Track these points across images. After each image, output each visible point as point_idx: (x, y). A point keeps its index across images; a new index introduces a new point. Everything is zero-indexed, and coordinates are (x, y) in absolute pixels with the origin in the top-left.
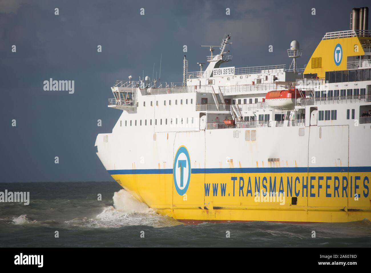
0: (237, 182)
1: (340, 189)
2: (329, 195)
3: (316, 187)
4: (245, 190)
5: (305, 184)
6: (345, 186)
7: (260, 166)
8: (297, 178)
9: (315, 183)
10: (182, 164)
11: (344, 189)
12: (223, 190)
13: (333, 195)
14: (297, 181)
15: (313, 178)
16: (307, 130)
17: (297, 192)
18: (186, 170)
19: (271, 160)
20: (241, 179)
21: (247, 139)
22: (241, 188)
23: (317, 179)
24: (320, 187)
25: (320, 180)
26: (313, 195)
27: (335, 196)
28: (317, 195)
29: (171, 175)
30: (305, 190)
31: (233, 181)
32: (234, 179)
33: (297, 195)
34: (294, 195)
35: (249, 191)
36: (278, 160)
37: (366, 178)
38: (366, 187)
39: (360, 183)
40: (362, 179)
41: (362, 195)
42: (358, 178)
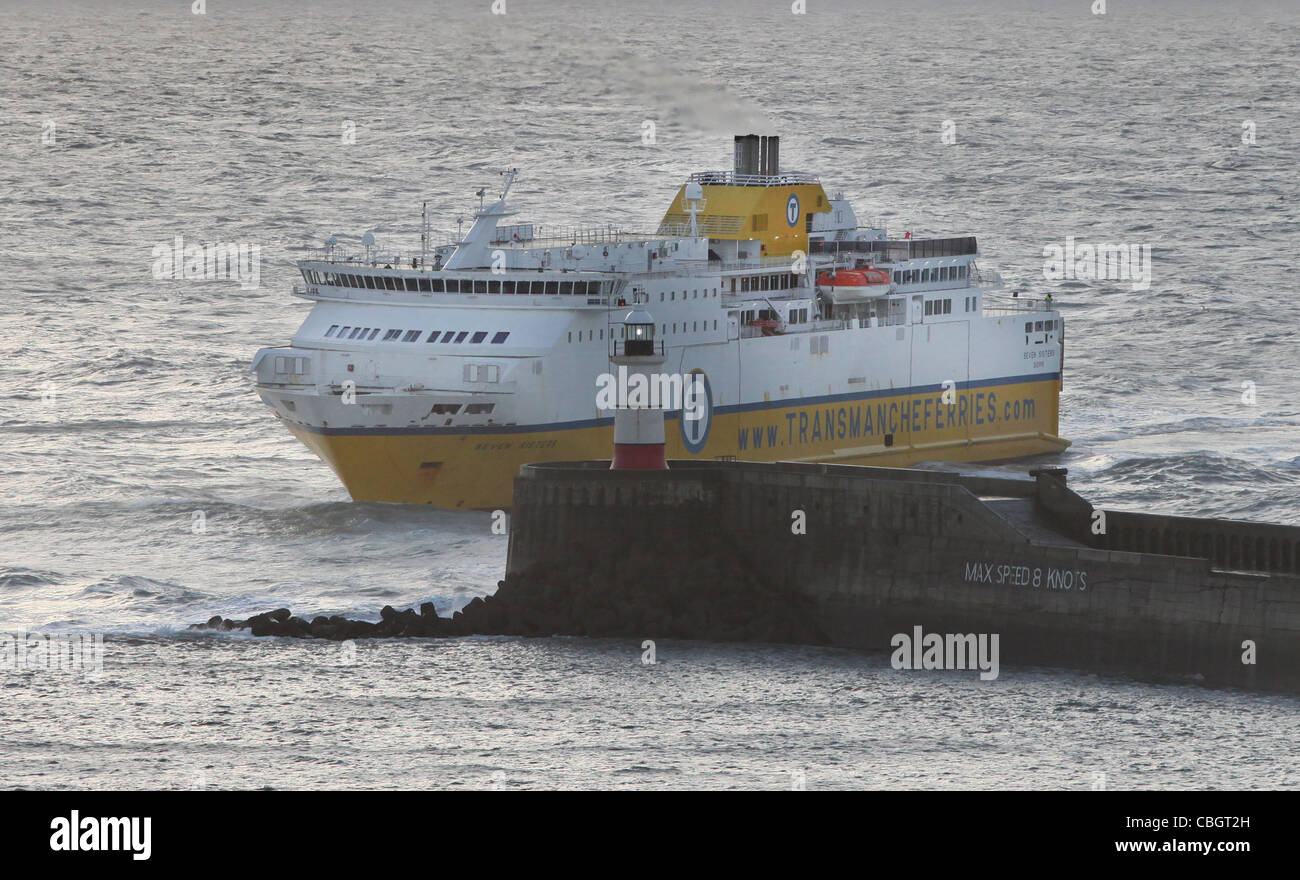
0: (796, 422)
1: (956, 415)
2: (940, 426)
3: (922, 415)
4: (809, 433)
5: (905, 412)
6: (963, 409)
7: (836, 391)
8: (894, 405)
9: (920, 409)
11: (962, 413)
12: (772, 437)
13: (946, 425)
14: (894, 409)
15: (917, 403)
16: (908, 330)
17: (893, 426)
19: (851, 381)
20: (803, 415)
21: (813, 351)
22: (803, 430)
23: (923, 402)
24: (927, 414)
25: (927, 405)
26: (917, 428)
27: (948, 426)
28: (922, 428)
29: (673, 422)
30: (905, 421)
31: (788, 420)
32: (791, 416)
33: (893, 430)
34: (888, 432)
35: (817, 434)
36: (863, 380)
37: (992, 395)
38: (992, 407)
39: (983, 403)
40: (987, 396)
41: (986, 420)
42: (981, 396)
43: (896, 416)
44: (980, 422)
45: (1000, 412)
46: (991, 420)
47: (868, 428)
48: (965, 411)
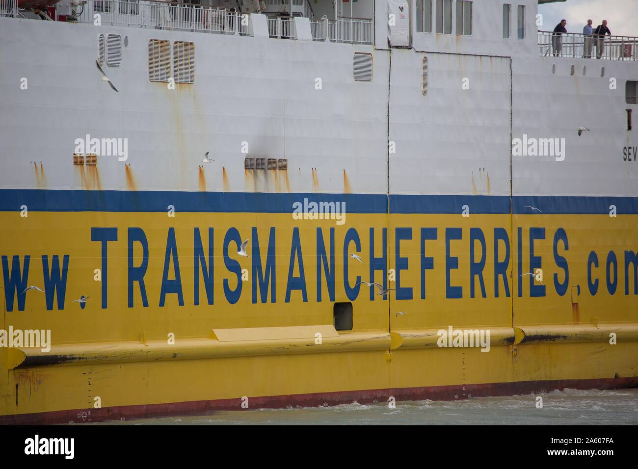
0: (117, 249)
1: (489, 272)
2: (454, 293)
3: (415, 263)
4: (153, 280)
5: (378, 254)
6: (501, 259)
7: (215, 186)
8: (352, 235)
9: (410, 249)
11: (500, 268)
13: (466, 292)
14: (352, 243)
15: (404, 233)
16: (379, 61)
17: (352, 285)
19: (254, 164)
20: (136, 234)
21: (157, 74)
22: (136, 274)
23: (417, 235)
24: (427, 263)
25: (427, 241)
26: (404, 294)
27: (473, 296)
28: (417, 293)
30: (379, 274)
31: (99, 244)
32: (103, 235)
33: (353, 293)
34: (341, 296)
35: (171, 286)
36: (282, 165)
37: (561, 234)
38: (562, 262)
39: (544, 248)
40: (550, 236)
41: (551, 290)
42: (538, 233)
43: (359, 261)
44: (538, 291)
45: (578, 275)
46: (561, 289)
47: (296, 283)
48: (505, 264)
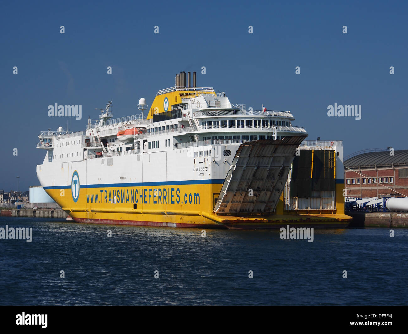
0: (103, 193)
1: (162, 198)
2: (155, 202)
3: (148, 196)
4: (108, 199)
5: (141, 194)
7: (116, 182)
8: (137, 191)
9: (147, 193)
10: (75, 182)
11: (165, 197)
12: (96, 199)
13: (158, 202)
14: (137, 192)
15: (146, 190)
16: (141, 156)
17: (137, 200)
18: (77, 186)
19: (121, 178)
20: (106, 191)
21: (108, 164)
22: (106, 198)
23: (148, 190)
24: (150, 196)
25: (150, 192)
26: (146, 202)
27: (159, 203)
28: (148, 202)
29: (70, 190)
30: (141, 198)
31: (101, 193)
32: (102, 191)
33: (137, 202)
34: (135, 203)
35: (110, 200)
36: (125, 178)
37: (178, 190)
38: (178, 196)
39: (174, 193)
40: (176, 190)
41: (176, 202)
42: (173, 189)
43: (138, 196)
44: (173, 202)
45: (182, 199)
46: (178, 202)
47: (128, 200)
48: (166, 196)
